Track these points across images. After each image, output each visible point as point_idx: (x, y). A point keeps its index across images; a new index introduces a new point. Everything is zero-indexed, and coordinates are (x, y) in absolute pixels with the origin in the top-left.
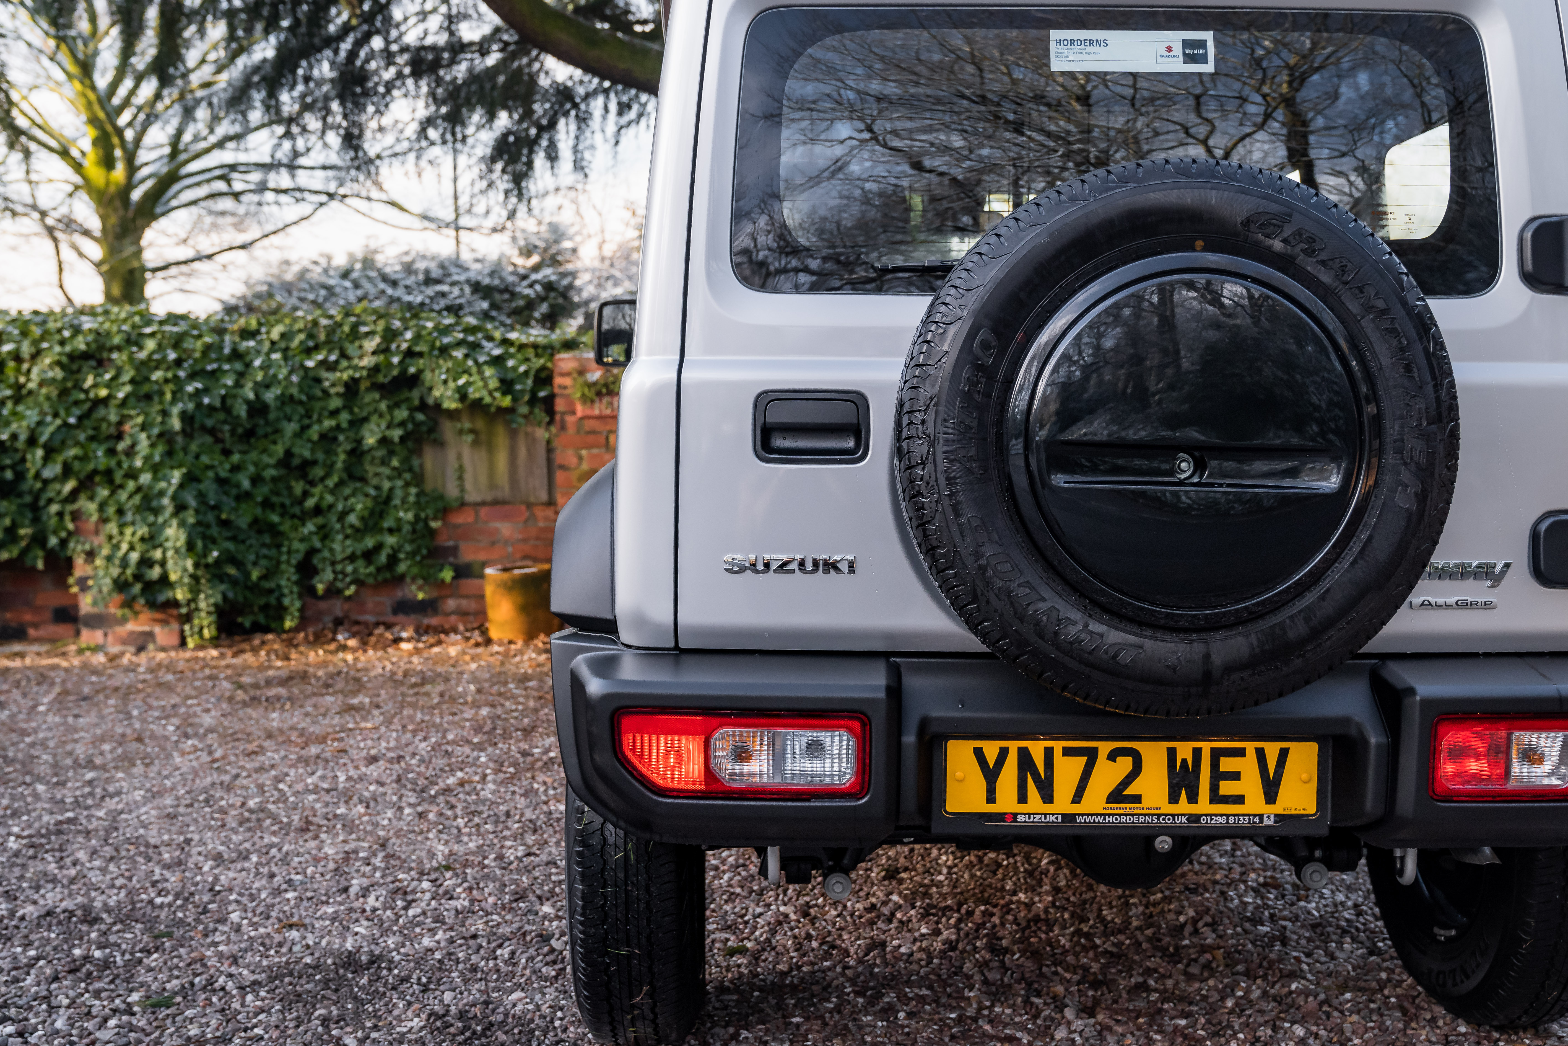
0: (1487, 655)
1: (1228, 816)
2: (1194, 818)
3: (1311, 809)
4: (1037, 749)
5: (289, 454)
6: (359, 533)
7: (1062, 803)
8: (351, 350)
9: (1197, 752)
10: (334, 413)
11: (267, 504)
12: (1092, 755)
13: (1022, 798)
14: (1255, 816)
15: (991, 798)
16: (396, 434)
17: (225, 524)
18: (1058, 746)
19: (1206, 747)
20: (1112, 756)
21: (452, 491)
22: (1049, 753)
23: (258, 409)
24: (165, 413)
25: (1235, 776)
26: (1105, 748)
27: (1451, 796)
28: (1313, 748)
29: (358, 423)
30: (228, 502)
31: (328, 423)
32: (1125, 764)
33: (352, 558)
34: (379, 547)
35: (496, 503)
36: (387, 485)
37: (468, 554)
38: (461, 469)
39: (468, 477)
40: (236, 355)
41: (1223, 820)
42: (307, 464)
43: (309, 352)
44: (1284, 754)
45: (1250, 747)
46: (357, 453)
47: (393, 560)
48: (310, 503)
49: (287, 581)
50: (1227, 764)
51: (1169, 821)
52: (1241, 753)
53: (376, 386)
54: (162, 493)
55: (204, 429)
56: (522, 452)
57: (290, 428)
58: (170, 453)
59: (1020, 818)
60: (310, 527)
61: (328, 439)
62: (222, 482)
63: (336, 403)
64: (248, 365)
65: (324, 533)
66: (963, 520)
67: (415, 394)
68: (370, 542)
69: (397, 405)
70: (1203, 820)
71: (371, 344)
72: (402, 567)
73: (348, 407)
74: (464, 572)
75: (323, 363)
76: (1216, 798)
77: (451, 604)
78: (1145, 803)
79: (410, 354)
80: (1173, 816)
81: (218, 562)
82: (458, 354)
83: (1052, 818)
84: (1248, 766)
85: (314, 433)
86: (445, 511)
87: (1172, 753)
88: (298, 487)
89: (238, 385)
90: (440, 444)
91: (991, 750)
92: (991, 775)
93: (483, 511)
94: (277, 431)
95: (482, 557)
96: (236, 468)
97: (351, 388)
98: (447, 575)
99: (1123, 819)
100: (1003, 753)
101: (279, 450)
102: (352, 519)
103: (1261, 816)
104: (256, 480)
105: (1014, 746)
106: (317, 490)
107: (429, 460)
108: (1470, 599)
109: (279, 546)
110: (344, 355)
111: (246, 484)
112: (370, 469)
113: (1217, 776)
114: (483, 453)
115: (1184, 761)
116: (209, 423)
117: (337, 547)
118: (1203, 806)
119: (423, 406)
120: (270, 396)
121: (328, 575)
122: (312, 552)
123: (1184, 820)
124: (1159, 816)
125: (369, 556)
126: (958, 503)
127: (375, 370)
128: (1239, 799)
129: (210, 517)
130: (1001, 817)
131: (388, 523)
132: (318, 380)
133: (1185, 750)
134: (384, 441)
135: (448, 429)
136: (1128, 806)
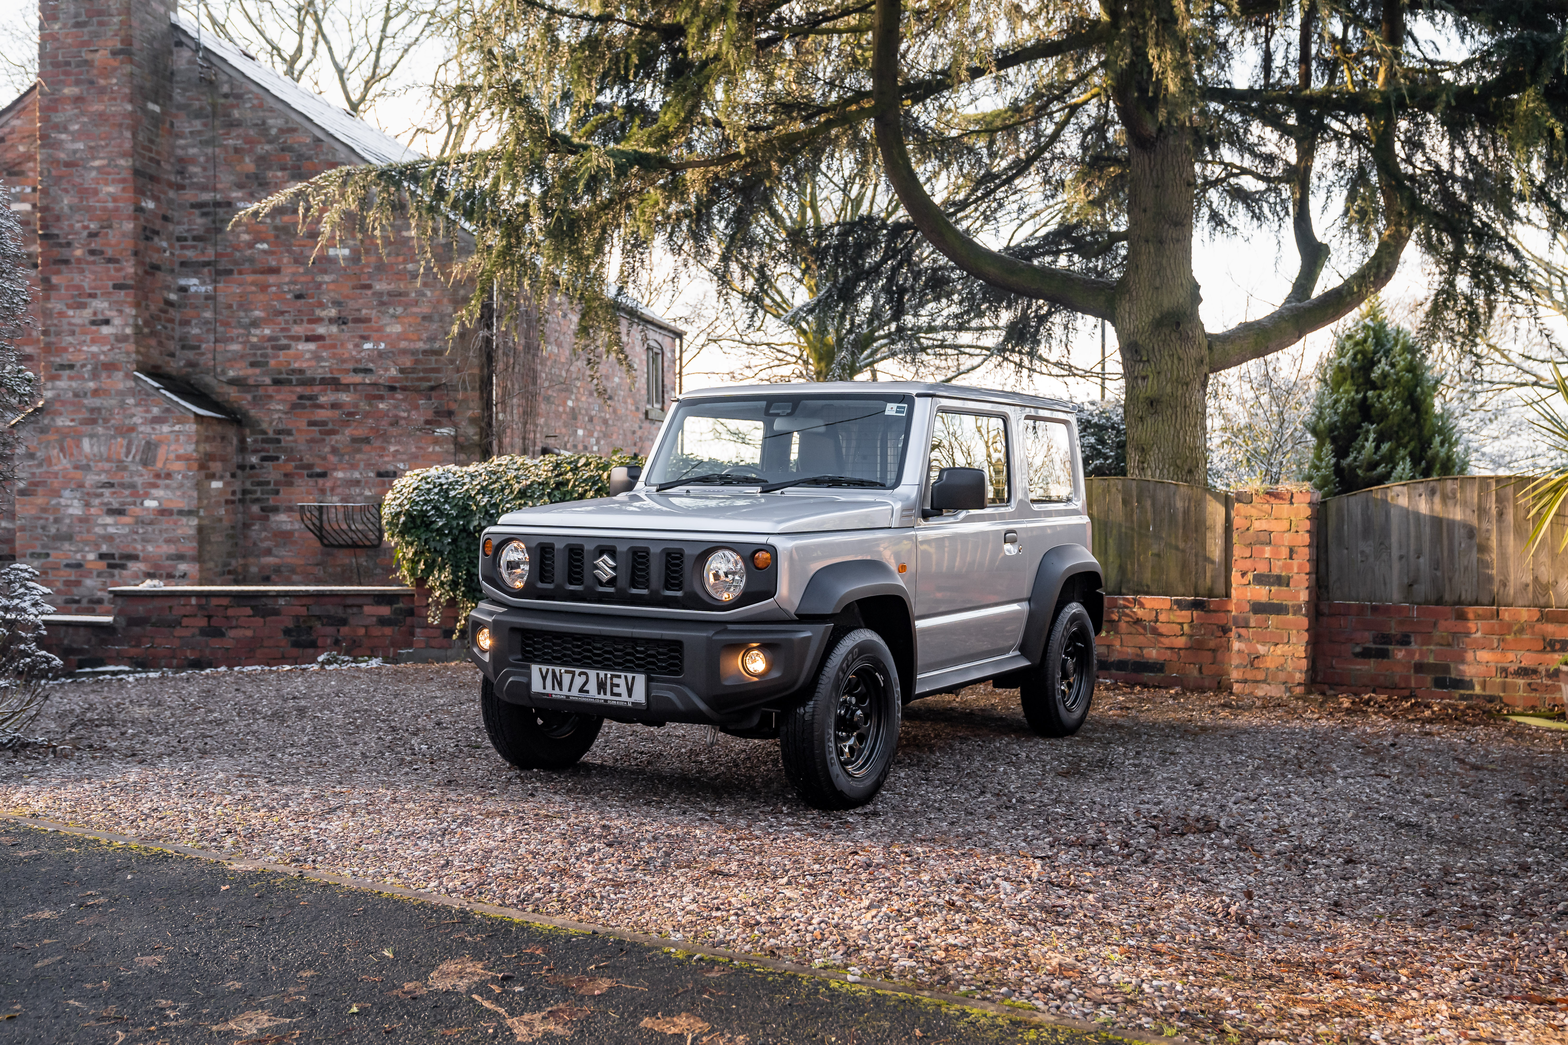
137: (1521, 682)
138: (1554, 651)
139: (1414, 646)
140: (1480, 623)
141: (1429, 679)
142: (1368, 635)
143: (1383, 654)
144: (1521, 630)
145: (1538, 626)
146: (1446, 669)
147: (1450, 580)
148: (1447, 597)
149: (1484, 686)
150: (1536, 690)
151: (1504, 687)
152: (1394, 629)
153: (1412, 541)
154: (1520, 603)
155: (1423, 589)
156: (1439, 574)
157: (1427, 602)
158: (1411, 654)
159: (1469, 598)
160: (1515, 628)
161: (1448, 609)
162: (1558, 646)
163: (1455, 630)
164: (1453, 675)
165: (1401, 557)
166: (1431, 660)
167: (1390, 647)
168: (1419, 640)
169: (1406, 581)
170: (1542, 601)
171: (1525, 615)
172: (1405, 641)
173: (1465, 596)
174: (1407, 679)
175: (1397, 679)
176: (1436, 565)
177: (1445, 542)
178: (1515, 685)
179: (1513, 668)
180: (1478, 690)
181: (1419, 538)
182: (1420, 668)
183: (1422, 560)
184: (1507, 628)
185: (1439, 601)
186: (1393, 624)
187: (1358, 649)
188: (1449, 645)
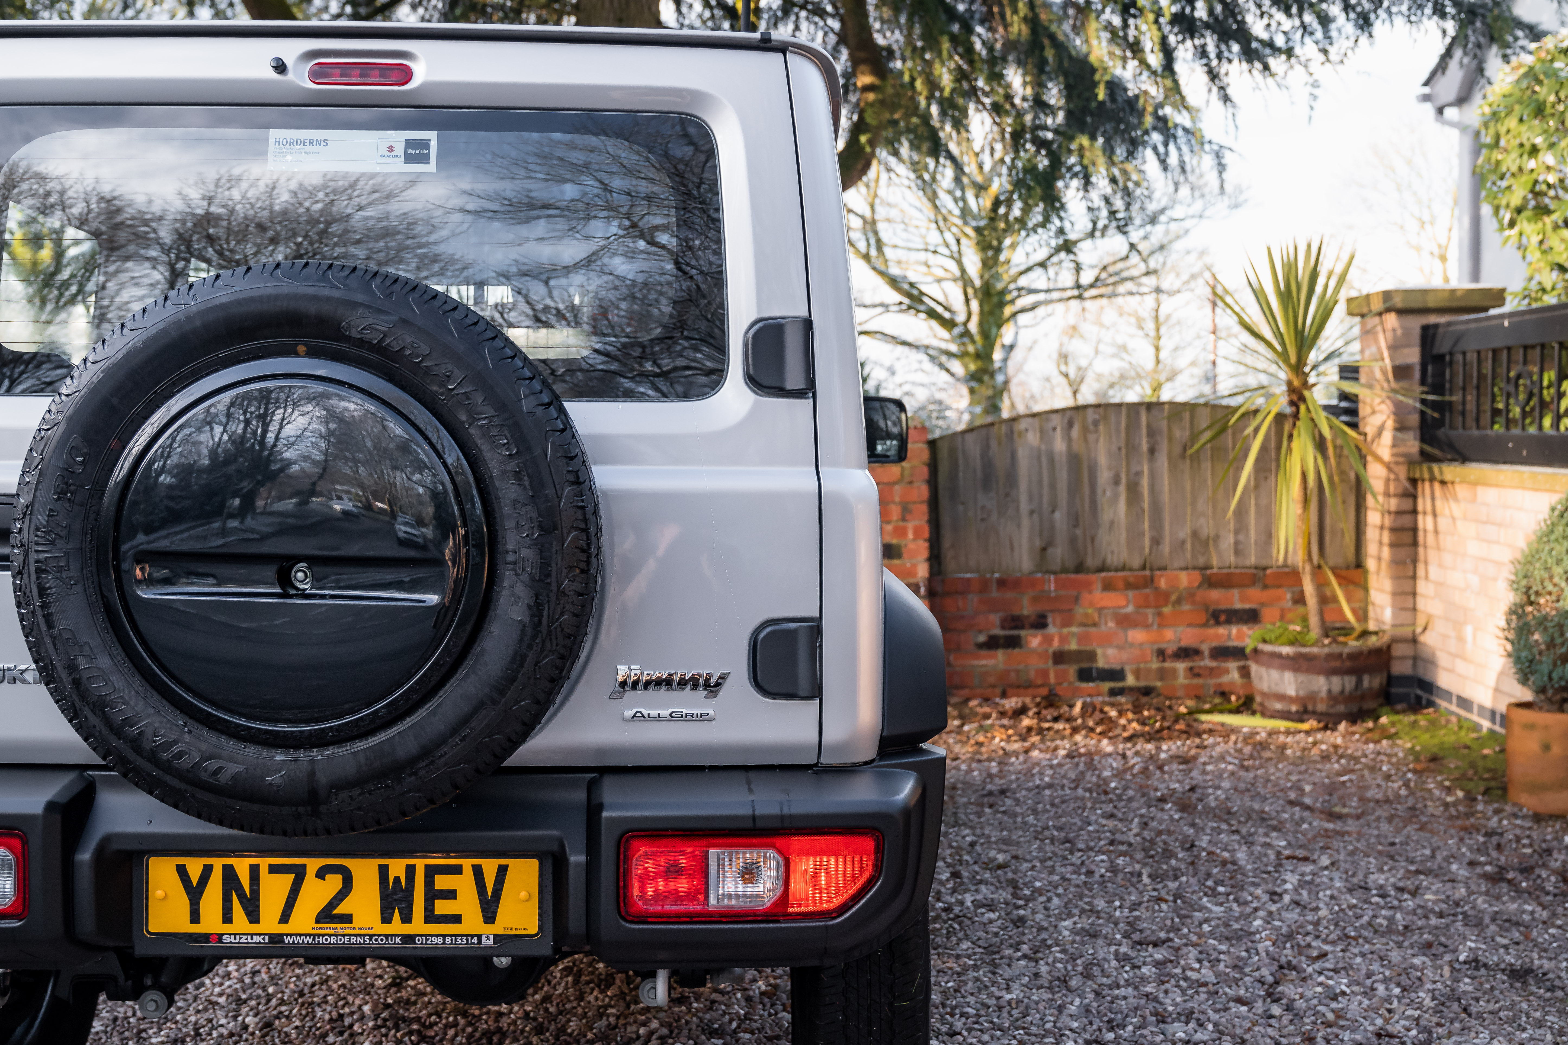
0: (714, 768)
1: (444, 936)
2: (408, 938)
3: (533, 929)
4: (242, 866)
7: (269, 923)
9: (411, 871)
12: (300, 873)
13: (227, 918)
14: (472, 936)
15: (195, 917)
18: (264, 863)
19: (420, 864)
20: (321, 874)
22: (255, 871)
25: (451, 894)
26: (313, 865)
27: (643, 918)
28: (533, 865)
32: (335, 882)
41: (439, 940)
44: (502, 871)
45: (467, 864)
50: (442, 882)
51: (381, 941)
52: (457, 870)
59: (226, 939)
66: (56, 632)
70: (418, 941)
76: (430, 917)
78: (357, 922)
80: (386, 936)
83: (258, 939)
84: (464, 884)
87: (384, 871)
91: (195, 867)
92: (195, 893)
99: (333, 940)
100: (207, 870)
103: (479, 937)
105: (218, 863)
108: (685, 711)
113: (432, 894)
115: (397, 879)
118: (418, 925)
123: (398, 940)
124: (371, 936)
126: (50, 614)
128: (456, 919)
130: (206, 937)
133: (397, 867)
136: (339, 926)
137: (1181, 666)
138: (1218, 623)
139: (1052, 630)
140: (1131, 594)
141: (1072, 671)
142: (995, 618)
143: (1013, 643)
144: (1179, 601)
145: (1200, 595)
146: (1091, 656)
147: (1093, 539)
148: (1090, 562)
149: (1137, 674)
150: (1198, 675)
151: (1162, 674)
152: (1027, 609)
153: (1046, 491)
154: (1176, 564)
155: (1059, 553)
156: (1079, 532)
157: (1064, 570)
158: (1048, 640)
159: (1115, 563)
160: (1174, 597)
161: (1092, 577)
162: (1223, 618)
163: (1102, 604)
164: (1101, 663)
165: (1032, 512)
166: (1073, 646)
167: (1023, 633)
168: (1058, 621)
169: (1038, 543)
170: (1201, 561)
171: (1184, 579)
172: (1040, 623)
173: (1112, 560)
174: (1045, 673)
175: (1032, 675)
176: (1075, 520)
177: (1086, 490)
178: (1174, 671)
179: (1171, 648)
180: (1130, 680)
181: (1053, 486)
182: (1060, 657)
183: (1057, 515)
184: (1163, 597)
185: (1080, 568)
186: (1025, 601)
187: (982, 638)
188: (1095, 625)
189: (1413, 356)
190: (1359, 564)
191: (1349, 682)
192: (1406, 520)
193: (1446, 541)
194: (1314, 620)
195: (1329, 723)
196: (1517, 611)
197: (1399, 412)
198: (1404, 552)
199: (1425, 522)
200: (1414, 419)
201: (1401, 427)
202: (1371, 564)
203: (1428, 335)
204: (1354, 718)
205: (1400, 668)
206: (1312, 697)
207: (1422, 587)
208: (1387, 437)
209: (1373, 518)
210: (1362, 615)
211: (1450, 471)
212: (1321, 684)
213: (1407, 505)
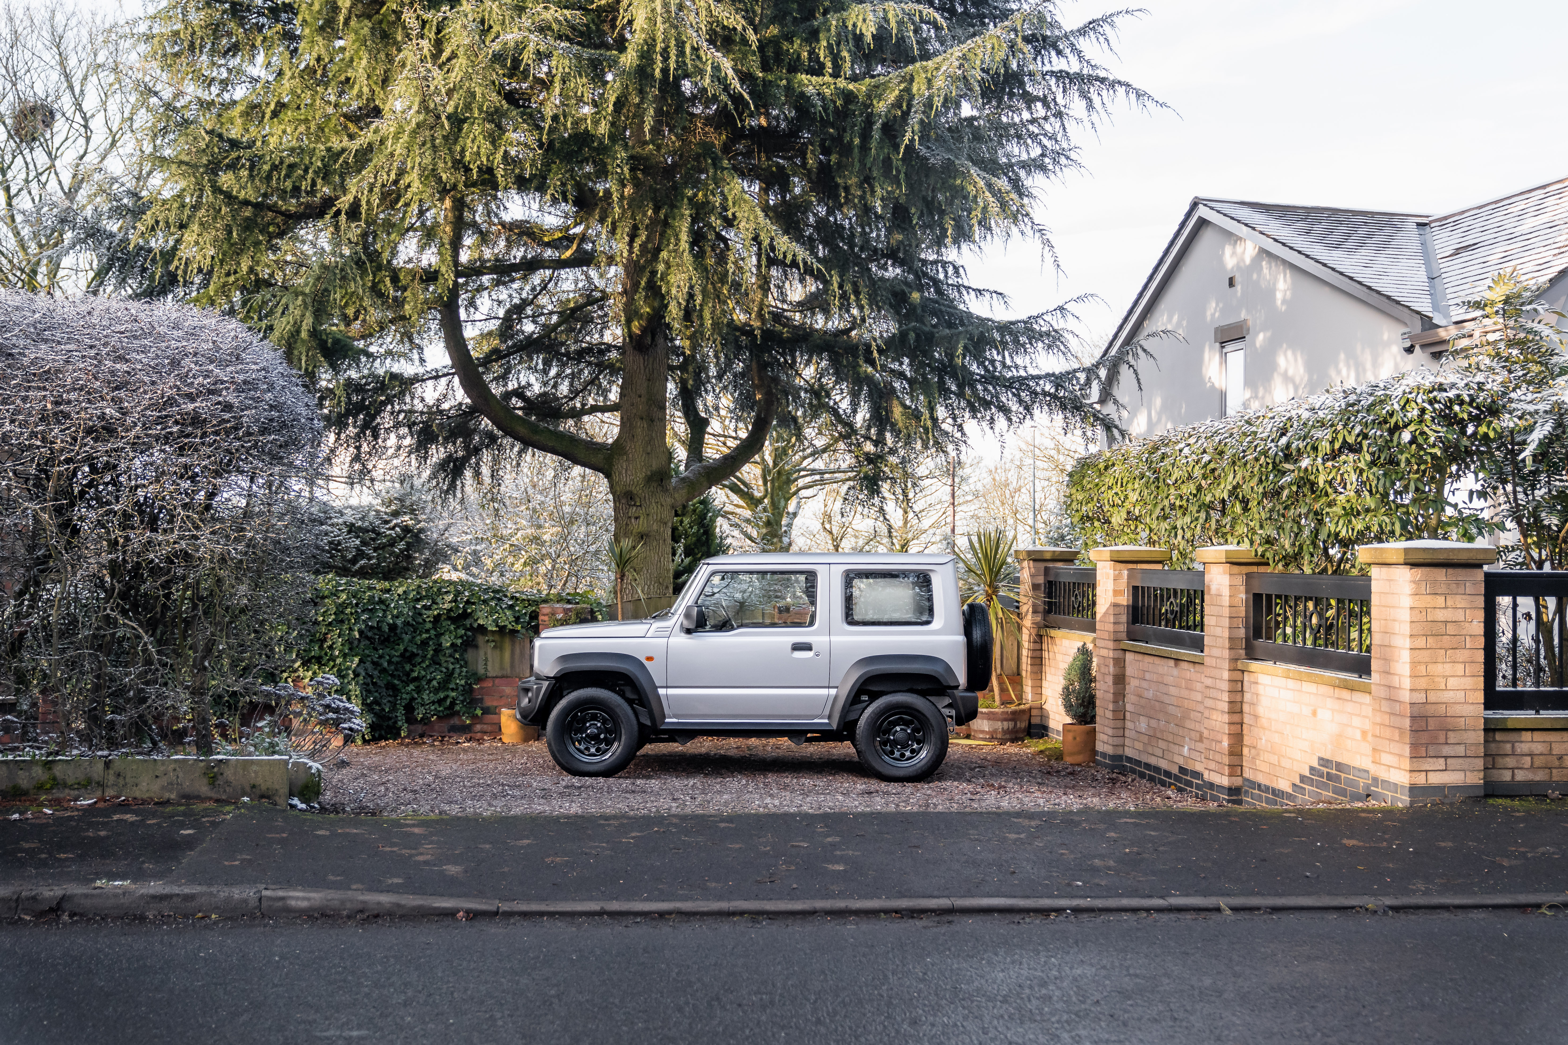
5: (406, 650)
6: (436, 691)
8: (439, 600)
10: (427, 631)
11: (392, 676)
16: (459, 641)
17: (374, 684)
21: (481, 671)
23: (393, 627)
24: (351, 629)
29: (439, 635)
30: (376, 673)
31: (424, 636)
33: (433, 703)
34: (447, 697)
35: (502, 677)
36: (451, 667)
37: (489, 702)
38: (486, 660)
39: (490, 664)
40: (381, 601)
42: (414, 655)
43: (418, 600)
46: (438, 649)
47: (453, 704)
48: (415, 674)
49: (400, 713)
53: (449, 618)
54: (348, 668)
55: (367, 638)
56: (518, 651)
57: (406, 638)
58: (350, 649)
60: (411, 687)
61: (424, 643)
62: (373, 663)
63: (429, 626)
64: (388, 606)
65: (419, 690)
67: (468, 622)
68: (442, 695)
69: (458, 627)
71: (450, 597)
72: (457, 708)
73: (435, 628)
74: (486, 711)
75: (424, 607)
77: (478, 727)
79: (468, 602)
81: (372, 703)
82: (493, 603)
85: (418, 639)
86: (479, 679)
88: (408, 667)
89: (385, 616)
90: (476, 647)
93: (497, 681)
94: (401, 639)
95: (495, 704)
96: (381, 657)
97: (437, 618)
98: (479, 712)
101: (402, 647)
102: (435, 683)
104: (390, 662)
106: (417, 669)
107: (470, 655)
109: (396, 696)
110: (434, 602)
111: (385, 664)
112: (443, 659)
114: (498, 652)
116: (370, 634)
117: (425, 697)
119: (471, 628)
120: (399, 622)
121: (422, 710)
122: (413, 699)
125: (440, 702)
127: (450, 610)
129: (369, 680)
131: (452, 686)
132: (421, 614)
134: (453, 645)
135: (481, 640)
189: (1041, 580)
190: (1019, 674)
191: (1011, 725)
192: (1038, 654)
193: (1052, 663)
194: (997, 698)
195: (1002, 742)
196: (1066, 688)
197: (1034, 606)
198: (1036, 668)
199: (1045, 654)
200: (1041, 608)
201: (1035, 612)
202: (1024, 674)
203: (1047, 570)
204: (1013, 741)
205: (1035, 721)
206: (995, 731)
207: (1044, 684)
208: (1029, 616)
209: (1025, 652)
210: (1020, 697)
211: (1053, 632)
212: (999, 725)
213: (1038, 646)
